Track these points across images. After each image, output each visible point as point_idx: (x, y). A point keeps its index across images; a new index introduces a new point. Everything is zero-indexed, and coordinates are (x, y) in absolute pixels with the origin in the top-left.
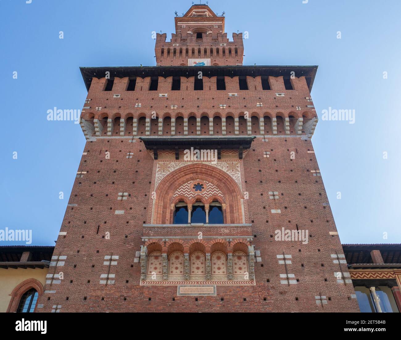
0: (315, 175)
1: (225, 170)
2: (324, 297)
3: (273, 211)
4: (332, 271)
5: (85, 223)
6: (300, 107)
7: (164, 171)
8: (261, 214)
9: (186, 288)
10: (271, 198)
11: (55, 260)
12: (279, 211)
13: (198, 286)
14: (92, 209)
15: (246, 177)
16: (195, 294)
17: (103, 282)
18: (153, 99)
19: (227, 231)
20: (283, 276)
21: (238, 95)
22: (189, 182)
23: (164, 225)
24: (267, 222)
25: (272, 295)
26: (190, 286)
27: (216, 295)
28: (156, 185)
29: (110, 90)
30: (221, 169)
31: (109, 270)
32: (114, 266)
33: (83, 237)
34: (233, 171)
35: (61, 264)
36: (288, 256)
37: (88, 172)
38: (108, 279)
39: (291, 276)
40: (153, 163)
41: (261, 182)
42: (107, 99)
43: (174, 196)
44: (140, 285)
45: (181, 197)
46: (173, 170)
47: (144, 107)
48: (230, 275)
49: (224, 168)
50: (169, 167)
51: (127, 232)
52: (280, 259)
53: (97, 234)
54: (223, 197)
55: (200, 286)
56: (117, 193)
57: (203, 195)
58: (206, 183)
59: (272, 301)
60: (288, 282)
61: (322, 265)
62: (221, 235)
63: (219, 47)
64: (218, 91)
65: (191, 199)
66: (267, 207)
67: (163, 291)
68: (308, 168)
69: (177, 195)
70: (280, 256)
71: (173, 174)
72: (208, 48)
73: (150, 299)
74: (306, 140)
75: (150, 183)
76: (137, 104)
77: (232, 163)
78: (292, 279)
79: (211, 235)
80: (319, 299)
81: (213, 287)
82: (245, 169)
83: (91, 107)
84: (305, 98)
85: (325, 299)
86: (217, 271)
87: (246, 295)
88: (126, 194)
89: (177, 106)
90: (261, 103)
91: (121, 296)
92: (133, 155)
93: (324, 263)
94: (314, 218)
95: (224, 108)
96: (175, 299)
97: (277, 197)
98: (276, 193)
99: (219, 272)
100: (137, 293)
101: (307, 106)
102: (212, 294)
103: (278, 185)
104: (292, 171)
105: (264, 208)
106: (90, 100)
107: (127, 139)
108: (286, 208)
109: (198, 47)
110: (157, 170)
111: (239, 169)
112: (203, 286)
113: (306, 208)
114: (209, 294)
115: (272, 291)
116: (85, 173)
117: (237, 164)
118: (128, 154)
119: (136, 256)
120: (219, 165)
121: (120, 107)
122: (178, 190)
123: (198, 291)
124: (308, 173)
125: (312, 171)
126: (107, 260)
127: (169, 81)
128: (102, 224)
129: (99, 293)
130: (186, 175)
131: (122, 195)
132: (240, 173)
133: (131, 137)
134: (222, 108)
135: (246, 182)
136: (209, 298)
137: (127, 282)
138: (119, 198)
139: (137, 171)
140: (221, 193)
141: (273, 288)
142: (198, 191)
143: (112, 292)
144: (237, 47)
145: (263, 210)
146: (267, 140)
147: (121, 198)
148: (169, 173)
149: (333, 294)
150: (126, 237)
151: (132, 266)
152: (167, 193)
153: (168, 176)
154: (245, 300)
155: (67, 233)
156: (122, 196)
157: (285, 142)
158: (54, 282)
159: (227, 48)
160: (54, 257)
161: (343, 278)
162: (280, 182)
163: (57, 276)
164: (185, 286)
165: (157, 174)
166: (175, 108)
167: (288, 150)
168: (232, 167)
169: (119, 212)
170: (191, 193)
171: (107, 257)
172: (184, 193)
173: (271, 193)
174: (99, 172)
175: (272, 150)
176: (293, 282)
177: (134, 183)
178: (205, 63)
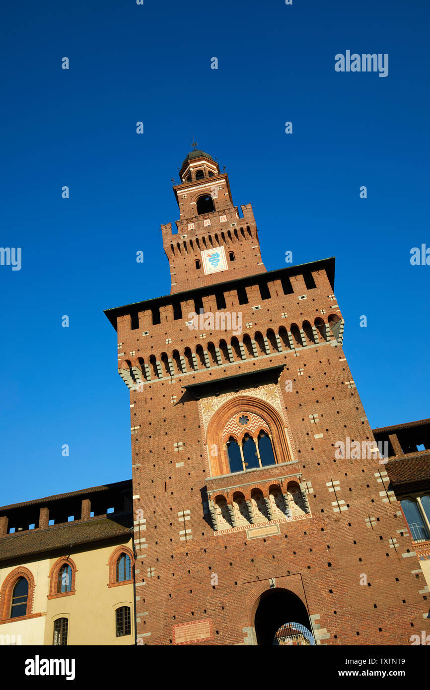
0: (349, 387)
1: (264, 398)
2: (373, 519)
3: (317, 436)
4: (378, 491)
5: (153, 482)
6: (324, 310)
7: (209, 411)
8: (306, 442)
9: (253, 531)
10: (312, 421)
11: (137, 525)
12: (321, 435)
13: (263, 528)
14: (154, 466)
15: (285, 402)
16: (263, 536)
17: (183, 539)
18: (181, 330)
19: (278, 471)
20: (335, 504)
21: (261, 307)
22: (234, 417)
23: (224, 476)
24: (312, 449)
25: (328, 524)
26: (257, 529)
27: (280, 533)
28: (206, 429)
29: (138, 327)
30: (261, 398)
31: (185, 525)
32: (188, 521)
33: (155, 497)
34: (272, 398)
35: (143, 528)
36: (336, 483)
37: (140, 426)
38: (186, 535)
39: (341, 502)
40: (197, 404)
41: (300, 405)
42: (138, 340)
43: (224, 435)
44: (215, 535)
45: (230, 435)
46: (217, 408)
47: (174, 342)
49: (263, 396)
50: (213, 406)
51: (191, 484)
52: (330, 487)
53: (166, 491)
54: (268, 427)
55: (265, 527)
56: (172, 445)
57: (250, 428)
58: (250, 414)
59: (329, 531)
60: (340, 509)
61: (368, 486)
62: (273, 476)
63: (229, 230)
64: (241, 306)
65: (240, 435)
66: (310, 433)
67: (235, 538)
68: (342, 380)
69: (226, 433)
70: (329, 484)
71: (218, 413)
72: (219, 233)
73: (226, 547)
74: (336, 346)
75: (199, 427)
76: (167, 340)
77: (270, 389)
78: (343, 505)
79: (265, 479)
80: (369, 522)
81: (276, 526)
82: (283, 394)
83: (125, 353)
84: (328, 297)
85: (374, 521)
86: (277, 509)
87: (305, 529)
88: (181, 444)
89: (205, 334)
90: (286, 313)
91: (201, 549)
92: (177, 398)
93: (369, 484)
94: (354, 437)
95: (251, 327)
96: (247, 543)
97: (317, 420)
98: (316, 415)
99: (279, 511)
100: (213, 544)
101: (331, 307)
102: (277, 533)
103: (317, 406)
104: (327, 386)
105: (308, 434)
106: (121, 344)
107: (167, 381)
108: (327, 430)
109: (208, 234)
110: (203, 411)
111: (277, 395)
112: (268, 527)
113: (345, 426)
114: (274, 533)
115: (327, 520)
116: (138, 427)
117: (275, 388)
118: (172, 398)
119: (205, 507)
120: (258, 393)
121: (152, 347)
122: (225, 427)
123: (265, 532)
124: (343, 386)
125: (346, 383)
126: (181, 517)
127: (191, 304)
128: (167, 480)
129: (182, 550)
130: (230, 410)
131: (177, 446)
132: (279, 399)
133: (170, 377)
134: (248, 327)
135: (286, 408)
136: (275, 537)
137: (203, 534)
138: (176, 450)
139: (184, 416)
140: (265, 424)
141: (328, 517)
142: (245, 425)
143: (193, 546)
144: (248, 225)
145: (307, 437)
146: (298, 354)
147: (177, 448)
148: (214, 412)
149: (381, 515)
150: (192, 489)
151: (204, 518)
152: (217, 434)
153: (213, 416)
154: (305, 533)
155: (140, 496)
157: (316, 353)
158: (143, 546)
159: (238, 229)
160: (135, 523)
161: (388, 496)
162: (317, 402)
163: (143, 540)
164: (252, 530)
165: (203, 415)
166: (204, 337)
167: (320, 362)
168: (271, 394)
169: (179, 465)
170: (238, 429)
171: (181, 513)
172: (232, 430)
173: (311, 416)
174: (150, 424)
175: (305, 365)
176: (344, 508)
177: (185, 430)
178: (219, 253)
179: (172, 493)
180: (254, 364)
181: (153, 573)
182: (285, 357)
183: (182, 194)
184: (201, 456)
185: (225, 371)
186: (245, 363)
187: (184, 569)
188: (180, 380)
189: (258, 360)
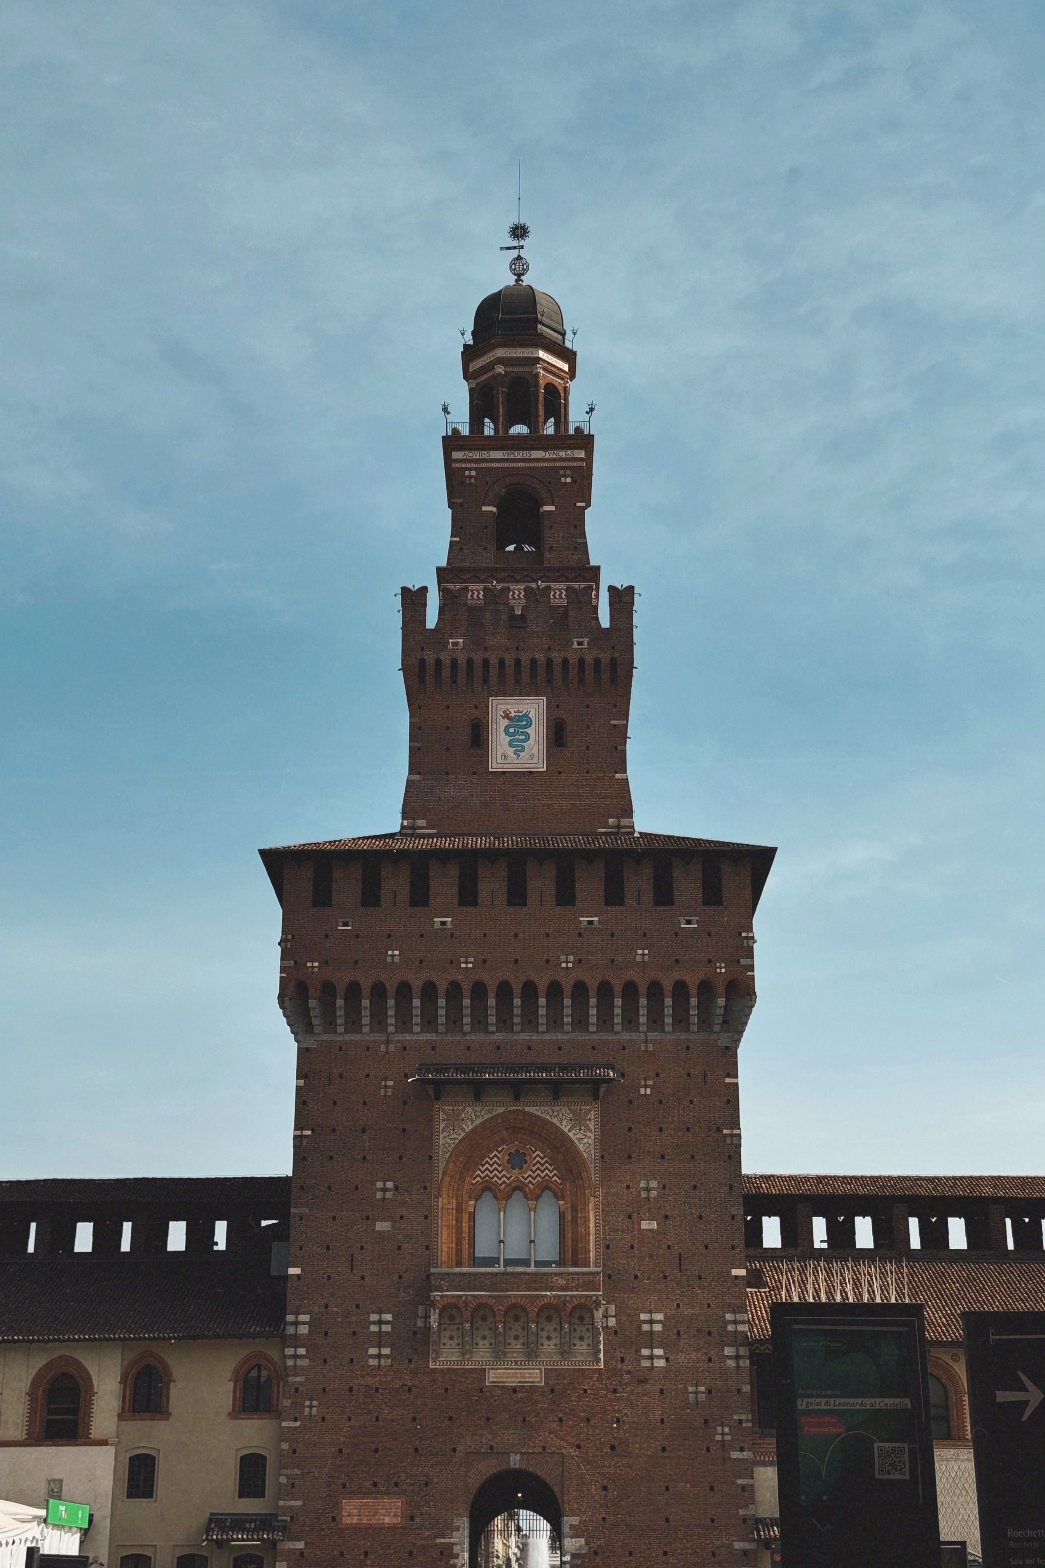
0: (729, 1139)
1: (565, 1127)
2: (702, 1389)
3: (644, 1225)
4: (723, 1344)
5: (328, 1248)
6: (723, 965)
7: (454, 1130)
8: (624, 1231)
9: (498, 1371)
10: (644, 1194)
11: (292, 1323)
12: (654, 1225)
13: (516, 1369)
14: (334, 1218)
15: (603, 1149)
16: (513, 1382)
17: (373, 1362)
18: (422, 935)
19: (562, 1282)
20: (646, 1352)
21: (600, 922)
22: (500, 1149)
23: (464, 1271)
24: (632, 1247)
25: (626, 1384)
26: (506, 1369)
27: (543, 1384)
28: (442, 1165)
29: (328, 904)
30: (559, 1125)
31: (380, 1340)
32: (387, 1333)
33: (329, 1278)
34: (580, 1130)
35: (304, 1330)
36: (659, 1317)
37: (313, 1131)
38: (380, 1356)
39: (658, 1352)
40: (432, 1109)
41: (630, 1157)
42: (327, 936)
43: (474, 1182)
44: (431, 1367)
45: (486, 1184)
46: (471, 1127)
47: (405, 961)
48: (565, 1352)
49: (564, 1123)
50: (463, 1120)
51: (400, 1268)
52: (645, 1322)
53: (352, 1271)
54: (561, 1184)
55: (520, 1369)
56: (374, 1183)
57: (526, 1179)
58: (532, 1150)
59: (625, 1394)
60: (652, 1364)
61: (709, 1333)
62: (552, 1288)
63: (569, 653)
64: (558, 908)
65: (505, 1189)
66: (635, 1215)
67: (465, 1377)
68: (719, 1123)
69: (478, 1179)
70: (643, 1317)
71: (469, 1137)
72: (541, 657)
73: (446, 1390)
74: (728, 1050)
75: (431, 1158)
76: (390, 953)
77: (581, 1110)
78: (659, 1357)
80: (693, 1393)
81: (538, 1371)
82: (603, 1125)
83: (296, 962)
84: (741, 934)
85: (703, 1393)
86: (546, 1343)
87: (587, 1385)
88: (390, 1185)
89: (472, 959)
90: (647, 952)
91: (404, 1385)
92: (393, 1087)
93: (713, 1329)
94: (712, 1242)
95: (570, 965)
96: (484, 1390)
97: (654, 1193)
98: (654, 1184)
99: (549, 1345)
100: (426, 1380)
101: (739, 962)
102: (538, 1382)
103: (659, 1165)
104: (688, 1129)
105: (630, 1217)
106: (289, 937)
107: (375, 1042)
108: (667, 1217)
109: (515, 654)
110: (442, 1126)
111: (591, 1125)
112: (524, 1369)
113: (700, 1217)
114: (533, 1382)
115: (626, 1377)
116: (309, 1133)
117: (590, 1110)
118: (383, 1084)
119: (420, 1315)
120: (555, 1113)
121: (356, 962)
122: (480, 1167)
123: (517, 1378)
124: (717, 1135)
125: (725, 1131)
126: (374, 1323)
127: (453, 874)
128: (357, 1251)
129: (370, 1381)
130: (494, 1134)
132: (592, 1136)
133: (383, 1037)
134: (565, 965)
135: (602, 1157)
136: (533, 1389)
137: (410, 1361)
138: (379, 1195)
139: (404, 1130)
140: (557, 1177)
141: (629, 1372)
142: (517, 1171)
143: (389, 1378)
144: (616, 655)
145: (628, 1222)
146: (651, 1047)
147: (382, 1193)
148: (463, 1135)
149: (716, 1385)
150: (400, 1277)
151: (415, 1333)
152: (462, 1179)
153: (461, 1142)
154: (585, 1391)
155: (302, 1270)
156: (384, 1190)
157: (685, 1053)
158: (299, 1362)
159: (589, 659)
160: (290, 1318)
161: (737, 1357)
162: (663, 1157)
163: (302, 1351)
164: (497, 1369)
165: (441, 1137)
166: (470, 965)
167: (689, 1075)
168: (579, 1121)
169: (382, 1226)
170: (504, 1176)
171: (374, 1317)
172: (491, 1176)
173: (643, 1184)
174: (334, 1130)
175: (657, 1075)
176: (660, 1363)
177: (401, 1158)
178: (532, 715)
179: (363, 1278)
180: (560, 1048)
181: (314, 1409)
182: (624, 1048)
183: (464, 465)
184: (426, 1217)
185: (498, 1048)
186: (543, 1041)
187: (369, 1412)
188: (405, 1048)
189: (568, 1041)
